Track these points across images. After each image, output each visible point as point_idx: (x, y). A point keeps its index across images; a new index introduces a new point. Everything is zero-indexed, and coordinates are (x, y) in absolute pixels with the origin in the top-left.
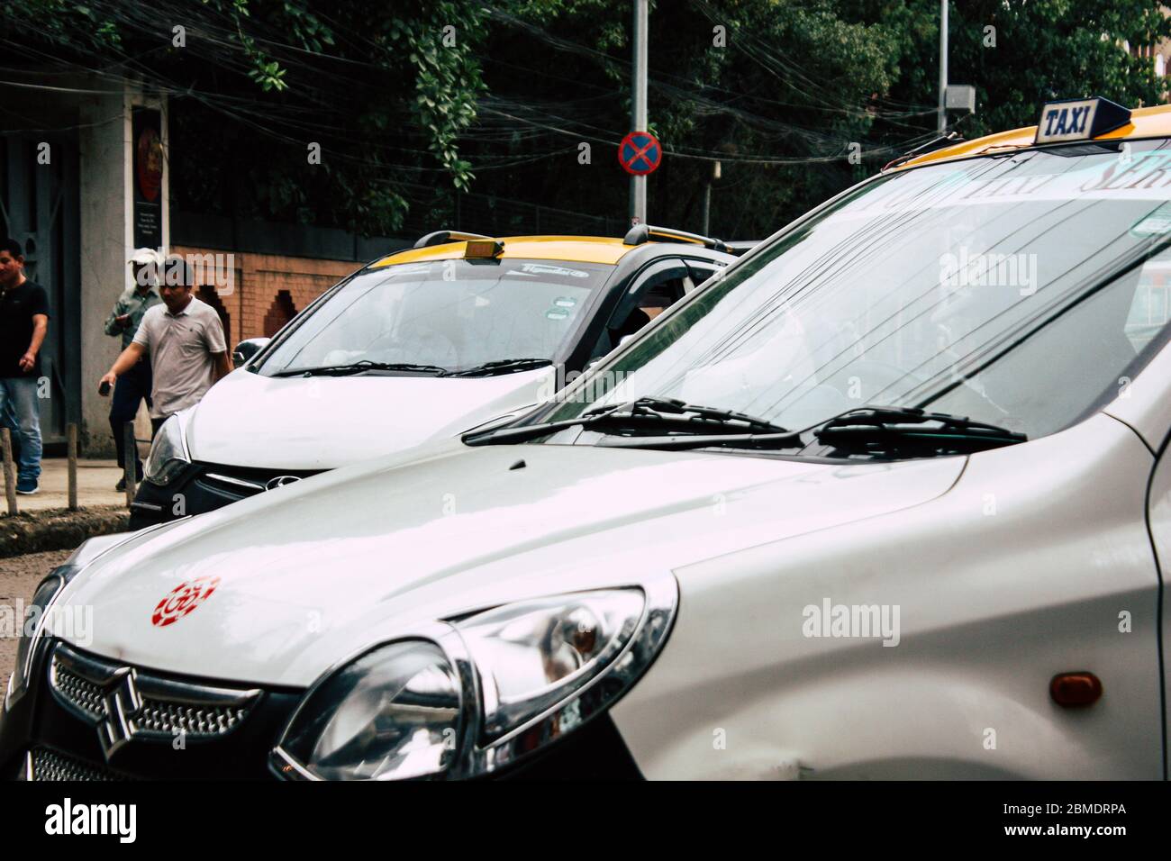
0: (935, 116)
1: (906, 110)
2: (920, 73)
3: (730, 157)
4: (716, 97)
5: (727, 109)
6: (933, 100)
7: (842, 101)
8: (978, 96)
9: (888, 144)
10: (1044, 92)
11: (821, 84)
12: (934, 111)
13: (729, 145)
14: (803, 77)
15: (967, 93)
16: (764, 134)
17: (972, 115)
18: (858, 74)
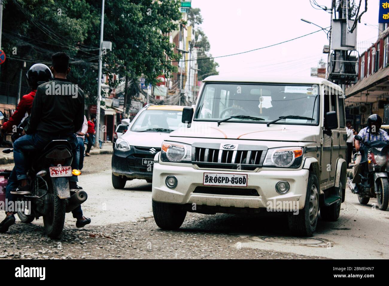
0: (98, 51)
1: (89, 48)
2: (94, 36)
3: (29, 60)
4: (25, 40)
5: (29, 44)
6: (98, 45)
7: (68, 44)
8: (113, 45)
9: (82, 59)
10: (134, 45)
11: (61, 38)
12: (98, 49)
13: (29, 56)
14: (55, 35)
15: (109, 44)
16: (41, 53)
17: (111, 52)
18: (73, 35)
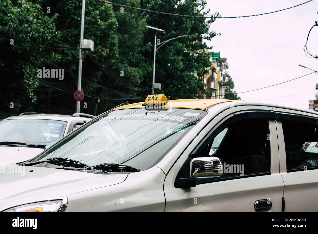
0: (151, 90)
1: (145, 88)
2: (148, 80)
3: (102, 98)
4: (99, 83)
5: (101, 86)
6: (151, 86)
7: (129, 86)
8: (162, 86)
9: (140, 96)
10: (177, 85)
11: (124, 81)
12: (151, 89)
13: (102, 95)
14: (119, 79)
15: (159, 85)
16: (111, 93)
17: (160, 90)
18: (133, 79)
